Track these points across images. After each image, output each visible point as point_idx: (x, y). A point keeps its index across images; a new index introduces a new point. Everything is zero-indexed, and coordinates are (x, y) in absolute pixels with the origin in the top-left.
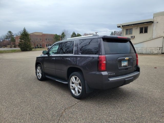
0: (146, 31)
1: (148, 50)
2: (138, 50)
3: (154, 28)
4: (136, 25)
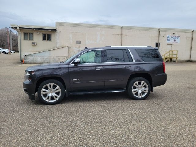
0: (49, 39)
1: (55, 59)
2: (45, 59)
3: (57, 37)
4: (38, 30)
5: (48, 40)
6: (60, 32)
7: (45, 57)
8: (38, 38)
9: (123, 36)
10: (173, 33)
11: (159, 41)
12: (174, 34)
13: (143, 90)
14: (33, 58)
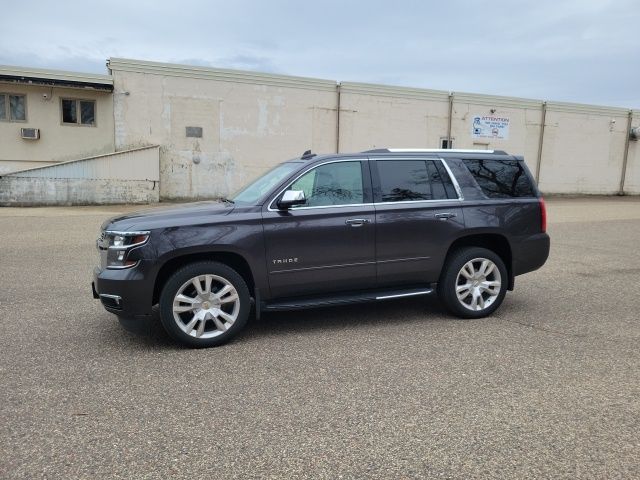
0: (89, 117)
1: (113, 189)
2: (74, 190)
3: (118, 112)
4: (46, 85)
5: (83, 121)
6: (127, 94)
7: (76, 184)
8: (44, 114)
9: (341, 114)
10: (491, 108)
11: (449, 133)
12: (492, 112)
13: (487, 288)
14: (31, 187)
